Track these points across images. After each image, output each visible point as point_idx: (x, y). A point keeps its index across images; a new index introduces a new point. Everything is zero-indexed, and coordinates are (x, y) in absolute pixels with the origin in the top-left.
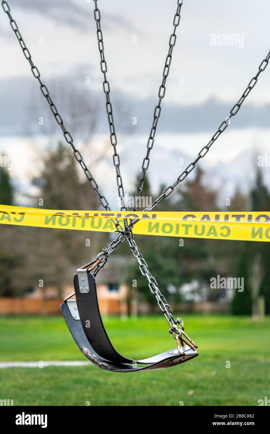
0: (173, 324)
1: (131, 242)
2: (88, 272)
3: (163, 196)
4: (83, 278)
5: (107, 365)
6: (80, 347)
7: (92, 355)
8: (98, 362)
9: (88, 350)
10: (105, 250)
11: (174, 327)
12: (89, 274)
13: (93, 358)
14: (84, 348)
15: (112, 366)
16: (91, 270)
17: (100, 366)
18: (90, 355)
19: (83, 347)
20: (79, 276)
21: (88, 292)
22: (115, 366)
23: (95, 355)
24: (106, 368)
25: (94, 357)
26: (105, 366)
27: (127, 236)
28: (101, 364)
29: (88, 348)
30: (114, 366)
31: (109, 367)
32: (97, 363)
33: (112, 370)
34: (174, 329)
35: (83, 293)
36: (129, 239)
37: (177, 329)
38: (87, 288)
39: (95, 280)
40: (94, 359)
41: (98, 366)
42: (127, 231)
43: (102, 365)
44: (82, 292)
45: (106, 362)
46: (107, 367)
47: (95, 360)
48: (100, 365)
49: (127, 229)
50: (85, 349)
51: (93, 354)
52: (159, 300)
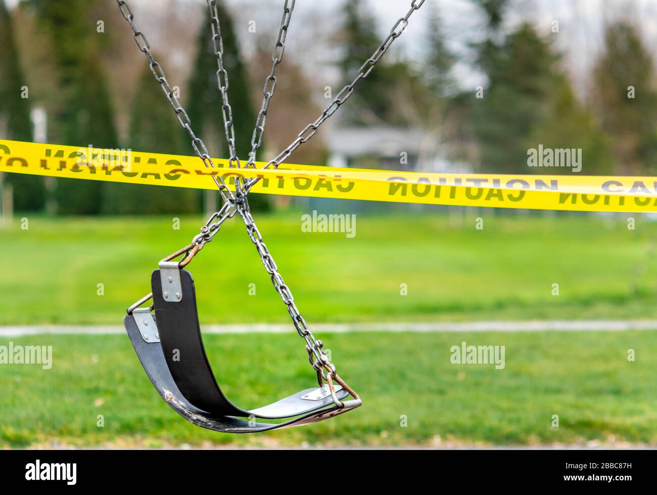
0: (320, 355)
1: (245, 216)
2: (180, 267)
3: (300, 140)
4: (170, 277)
5: (204, 419)
6: (160, 389)
7: (179, 403)
8: (190, 415)
9: (171, 393)
10: (206, 230)
11: (324, 360)
12: (182, 270)
13: (181, 407)
14: (165, 390)
15: (213, 421)
16: (186, 265)
17: (196, 422)
18: (175, 402)
19: (163, 389)
20: (163, 274)
21: (179, 300)
22: (218, 421)
23: (182, 403)
24: (205, 426)
25: (183, 407)
26: (202, 422)
27: (238, 206)
28: (195, 418)
29: (170, 390)
30: (216, 421)
31: (210, 424)
32: (189, 417)
33: (217, 428)
34: (324, 363)
35: (170, 301)
36: (244, 212)
37: (327, 362)
38: (178, 294)
39: (193, 282)
40: (183, 409)
41: (192, 421)
42: (238, 197)
43: (198, 420)
44: (166, 300)
45: (203, 415)
46: (205, 423)
47: (185, 410)
48: (194, 420)
49: (240, 194)
50: (167, 393)
51: (180, 401)
52: (297, 314)
